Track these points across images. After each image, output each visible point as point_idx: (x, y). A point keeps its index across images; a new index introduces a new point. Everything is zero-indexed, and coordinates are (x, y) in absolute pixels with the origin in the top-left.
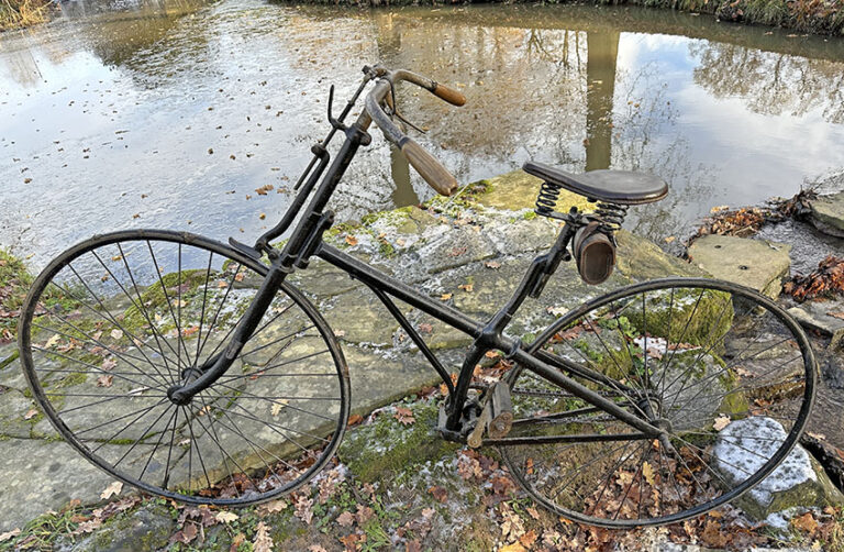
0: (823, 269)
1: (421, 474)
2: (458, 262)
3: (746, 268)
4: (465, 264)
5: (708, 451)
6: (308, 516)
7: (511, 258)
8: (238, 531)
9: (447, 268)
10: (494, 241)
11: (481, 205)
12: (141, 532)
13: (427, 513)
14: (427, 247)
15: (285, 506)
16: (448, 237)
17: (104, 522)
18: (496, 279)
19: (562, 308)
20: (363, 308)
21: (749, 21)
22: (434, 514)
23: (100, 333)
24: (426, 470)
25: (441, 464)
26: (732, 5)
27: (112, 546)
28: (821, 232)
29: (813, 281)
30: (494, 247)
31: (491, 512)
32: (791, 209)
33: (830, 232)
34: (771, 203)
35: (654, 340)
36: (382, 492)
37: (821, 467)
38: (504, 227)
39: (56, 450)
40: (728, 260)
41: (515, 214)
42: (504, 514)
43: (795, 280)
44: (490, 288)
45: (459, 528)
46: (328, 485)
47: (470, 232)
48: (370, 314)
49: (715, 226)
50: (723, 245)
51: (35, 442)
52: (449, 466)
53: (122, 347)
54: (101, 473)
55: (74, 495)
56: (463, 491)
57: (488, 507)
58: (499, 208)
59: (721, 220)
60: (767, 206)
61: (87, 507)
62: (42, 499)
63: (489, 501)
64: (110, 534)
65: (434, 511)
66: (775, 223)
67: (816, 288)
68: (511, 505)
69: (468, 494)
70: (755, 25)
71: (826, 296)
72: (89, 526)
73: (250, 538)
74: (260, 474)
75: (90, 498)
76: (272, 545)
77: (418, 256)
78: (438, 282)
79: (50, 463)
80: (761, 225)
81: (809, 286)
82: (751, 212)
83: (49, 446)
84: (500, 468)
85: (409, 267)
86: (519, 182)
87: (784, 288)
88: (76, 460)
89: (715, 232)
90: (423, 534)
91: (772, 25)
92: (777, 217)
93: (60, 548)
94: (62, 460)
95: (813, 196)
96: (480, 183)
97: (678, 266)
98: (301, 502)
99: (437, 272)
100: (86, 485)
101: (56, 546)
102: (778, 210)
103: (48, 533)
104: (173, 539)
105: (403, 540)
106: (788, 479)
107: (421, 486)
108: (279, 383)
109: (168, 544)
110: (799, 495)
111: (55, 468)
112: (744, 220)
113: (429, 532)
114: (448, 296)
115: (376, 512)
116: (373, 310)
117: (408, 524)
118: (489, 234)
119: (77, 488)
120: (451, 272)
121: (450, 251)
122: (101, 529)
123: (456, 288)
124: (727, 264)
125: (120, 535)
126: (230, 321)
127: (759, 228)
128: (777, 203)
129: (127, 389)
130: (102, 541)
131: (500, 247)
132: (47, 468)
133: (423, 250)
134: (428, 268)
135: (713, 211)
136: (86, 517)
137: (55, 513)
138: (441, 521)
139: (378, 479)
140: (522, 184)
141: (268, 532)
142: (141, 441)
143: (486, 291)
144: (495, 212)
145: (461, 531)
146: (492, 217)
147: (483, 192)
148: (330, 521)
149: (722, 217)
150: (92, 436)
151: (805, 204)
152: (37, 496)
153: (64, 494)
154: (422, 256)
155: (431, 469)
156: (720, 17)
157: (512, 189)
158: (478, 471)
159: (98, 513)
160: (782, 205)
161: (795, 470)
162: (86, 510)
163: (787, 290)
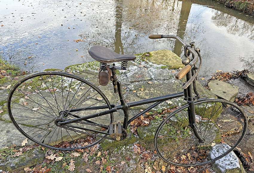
0: (247, 96)
1: (122, 150)
2: (139, 80)
3: (225, 93)
4: (141, 81)
5: (208, 152)
6: (86, 160)
7: (156, 81)
8: (64, 162)
9: (135, 81)
10: (151, 75)
11: (148, 61)
12: (34, 158)
13: (123, 163)
14: (130, 73)
15: (80, 155)
16: (137, 71)
17: (23, 153)
18: (151, 88)
19: (171, 102)
20: (108, 91)
21: (235, 8)
22: (125, 163)
23: (24, 86)
24: (124, 149)
25: (128, 147)
26: (230, 2)
27: (25, 162)
28: (248, 83)
29: (244, 100)
30: (151, 76)
31: (142, 165)
32: (241, 75)
33: (251, 84)
34: (234, 72)
35: (197, 116)
36: (109, 154)
37: (241, 163)
38: (155, 70)
39: (9, 126)
40: (220, 89)
41: (158, 66)
42: (146, 166)
43: (239, 98)
44: (149, 91)
45: (132, 169)
46: (93, 150)
47: (144, 70)
48: (110, 93)
49: (217, 77)
50: (219, 84)
51: (2, 122)
52: (131, 148)
53: (31, 93)
54: (23, 136)
55: (14, 142)
56: (134, 157)
57: (141, 163)
58: (153, 63)
59: (219, 75)
60: (234, 73)
61: (18, 147)
62: (3, 142)
63: (142, 161)
64: (25, 158)
65: (125, 162)
66: (235, 79)
67: (245, 102)
68: (148, 163)
69: (136, 158)
70: (237, 10)
71: (248, 105)
72: (19, 154)
73: (68, 164)
74: (72, 142)
75: (19, 144)
76: (75, 167)
77: (127, 76)
78: (132, 86)
79: (6, 130)
80: (231, 78)
81: (243, 101)
82: (228, 74)
83: (6, 124)
84: (146, 151)
85: (124, 79)
86: (160, 55)
87: (235, 100)
88: (15, 130)
89: (217, 79)
90: (121, 170)
91: (242, 11)
92: (236, 76)
93: (9, 160)
94: (10, 129)
95: (248, 72)
96: (148, 53)
97: (206, 92)
98: (85, 154)
99: (132, 82)
100: (18, 139)
101: (8, 160)
102: (236, 74)
103: (5, 154)
104: (44, 162)
105: (115, 170)
106: (231, 166)
107: (122, 153)
108: (81, 113)
109: (42, 162)
110: (234, 171)
111: (8, 132)
112: (226, 76)
113: (123, 169)
114: (135, 91)
115: (107, 160)
116: (111, 92)
117: (116, 165)
118: (149, 72)
119: (15, 140)
120: (137, 83)
121: (137, 75)
122: (22, 156)
123: (138, 89)
124: (219, 90)
125: (28, 158)
126: (66, 89)
127: (230, 79)
128: (237, 72)
129: (32, 108)
130: (22, 160)
131: (153, 77)
132: (6, 132)
133: (129, 74)
134: (130, 81)
135: (217, 71)
136: (17, 151)
137: (7, 148)
138: (127, 166)
139: (109, 150)
140: (161, 56)
141: (74, 163)
142: (36, 127)
143: (147, 92)
144: (152, 64)
145: (132, 170)
146: (151, 66)
147: (149, 56)
148: (93, 162)
149: (219, 74)
150: (20, 123)
151: (245, 74)
152: (2, 141)
153: (10, 141)
154: (128, 76)
155: (125, 149)
156: (226, 6)
157: (158, 57)
158: (139, 151)
159: (21, 149)
160: (238, 73)
161: (234, 163)
162: (17, 148)
163: (236, 101)
